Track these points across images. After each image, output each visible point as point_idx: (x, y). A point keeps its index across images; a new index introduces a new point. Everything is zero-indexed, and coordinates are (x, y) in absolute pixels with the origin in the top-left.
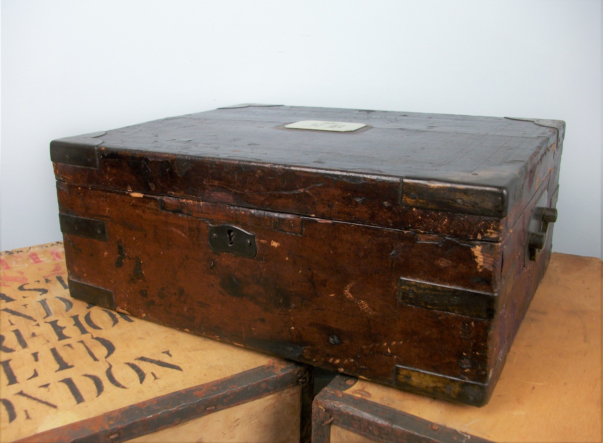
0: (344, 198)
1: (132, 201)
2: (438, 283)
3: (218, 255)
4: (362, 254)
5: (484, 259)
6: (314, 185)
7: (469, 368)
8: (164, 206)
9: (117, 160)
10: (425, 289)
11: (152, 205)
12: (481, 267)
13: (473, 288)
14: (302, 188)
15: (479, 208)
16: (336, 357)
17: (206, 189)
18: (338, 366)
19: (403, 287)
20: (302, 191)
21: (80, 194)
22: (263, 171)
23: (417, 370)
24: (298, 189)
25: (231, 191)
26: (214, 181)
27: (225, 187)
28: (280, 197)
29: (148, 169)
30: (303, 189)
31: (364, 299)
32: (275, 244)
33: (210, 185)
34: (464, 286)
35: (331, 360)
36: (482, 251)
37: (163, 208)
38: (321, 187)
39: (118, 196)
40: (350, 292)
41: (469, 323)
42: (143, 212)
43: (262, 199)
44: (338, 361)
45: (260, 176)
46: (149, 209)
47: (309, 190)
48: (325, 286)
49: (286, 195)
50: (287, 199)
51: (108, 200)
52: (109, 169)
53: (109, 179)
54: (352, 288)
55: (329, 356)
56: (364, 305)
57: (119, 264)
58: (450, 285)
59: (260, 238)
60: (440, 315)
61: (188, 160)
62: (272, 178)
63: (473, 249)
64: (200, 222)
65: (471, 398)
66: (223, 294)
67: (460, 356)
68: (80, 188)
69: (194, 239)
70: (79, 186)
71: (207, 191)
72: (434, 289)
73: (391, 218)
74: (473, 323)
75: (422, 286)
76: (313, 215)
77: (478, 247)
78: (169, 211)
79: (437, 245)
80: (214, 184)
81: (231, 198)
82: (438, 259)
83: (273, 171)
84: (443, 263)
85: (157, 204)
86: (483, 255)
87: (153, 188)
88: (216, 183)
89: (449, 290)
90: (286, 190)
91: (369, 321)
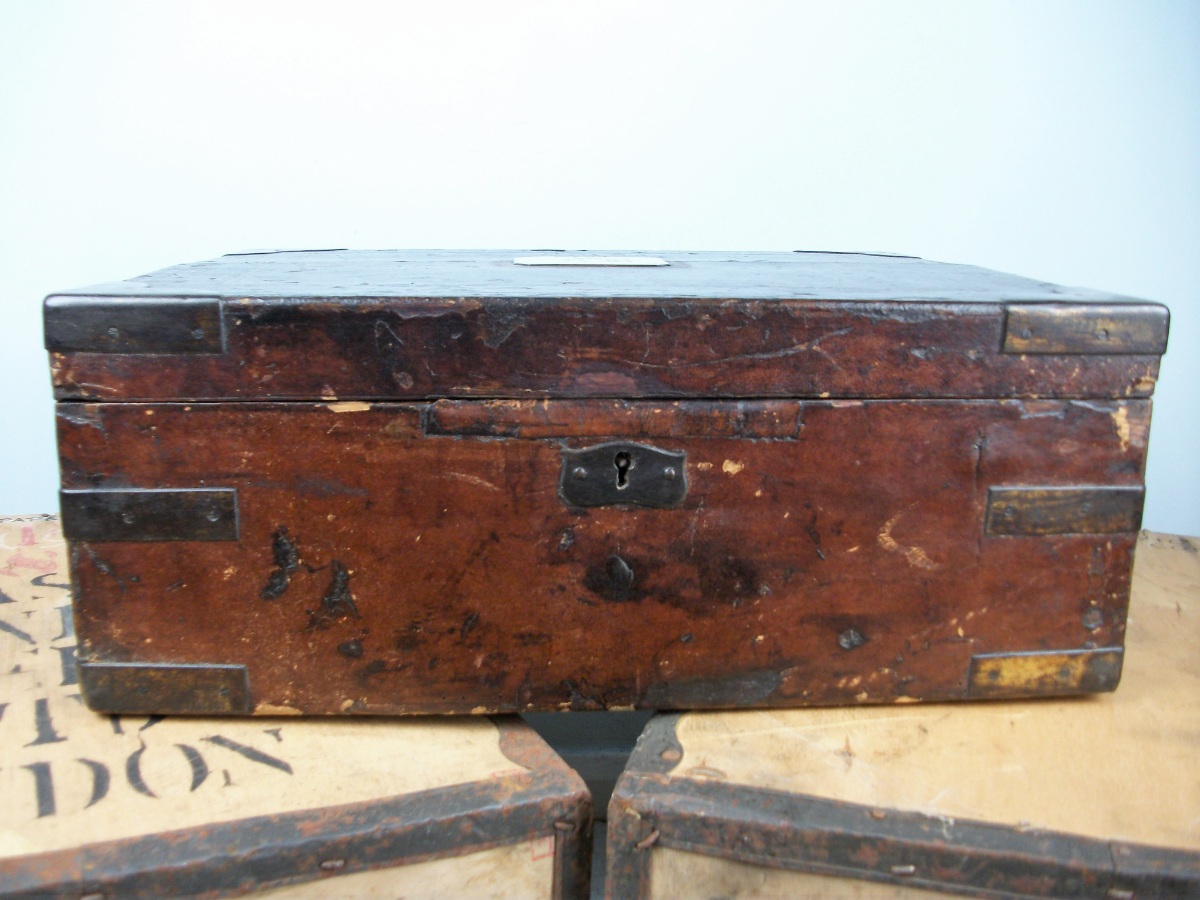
0: (891, 352)
1: (333, 423)
2: (1055, 485)
3: (585, 515)
4: (919, 457)
5: (1131, 430)
6: (830, 334)
7: (1100, 626)
8: (436, 425)
9: (292, 326)
10: (1034, 500)
11: (400, 425)
12: (1126, 443)
13: (1110, 481)
14: (802, 342)
15: (1132, 342)
16: (852, 674)
17: (564, 370)
18: (857, 690)
19: (995, 505)
20: (803, 347)
21: (148, 427)
22: (714, 316)
23: (1011, 654)
24: (793, 345)
25: (630, 367)
26: (588, 349)
27: (617, 358)
28: (753, 365)
29: (394, 341)
30: (807, 344)
31: (919, 544)
32: (730, 468)
33: (577, 361)
34: (1099, 481)
35: (842, 683)
36: (1128, 417)
37: (432, 429)
38: (845, 336)
39: (285, 418)
40: (893, 535)
41: (1103, 545)
42: (369, 445)
43: (711, 374)
44: (856, 681)
45: (707, 327)
46: (386, 436)
47: (820, 344)
48: (839, 533)
49: (768, 360)
50: (768, 368)
51: (252, 431)
52: (261, 352)
53: (260, 378)
54: (894, 528)
55: (838, 675)
56: (918, 556)
57: (271, 590)
58: (1076, 483)
59: (695, 459)
60: (1055, 543)
61: (518, 310)
62: (735, 328)
63: (1114, 415)
64: (540, 446)
65: (1103, 678)
66: (589, 603)
67: (1084, 608)
68: (149, 413)
69: (519, 489)
70: (149, 408)
71: (567, 373)
72: (1051, 496)
73: (980, 380)
74: (1109, 546)
75: (1030, 496)
76: (826, 395)
77: (1123, 411)
78: (449, 433)
79: (1056, 419)
80: (588, 356)
81: (631, 381)
82: (1057, 442)
83: (741, 313)
84: (1065, 448)
85: (414, 421)
86: (1129, 422)
87: (407, 384)
88: (594, 353)
89: (1075, 494)
90: (765, 350)
91: (925, 584)
